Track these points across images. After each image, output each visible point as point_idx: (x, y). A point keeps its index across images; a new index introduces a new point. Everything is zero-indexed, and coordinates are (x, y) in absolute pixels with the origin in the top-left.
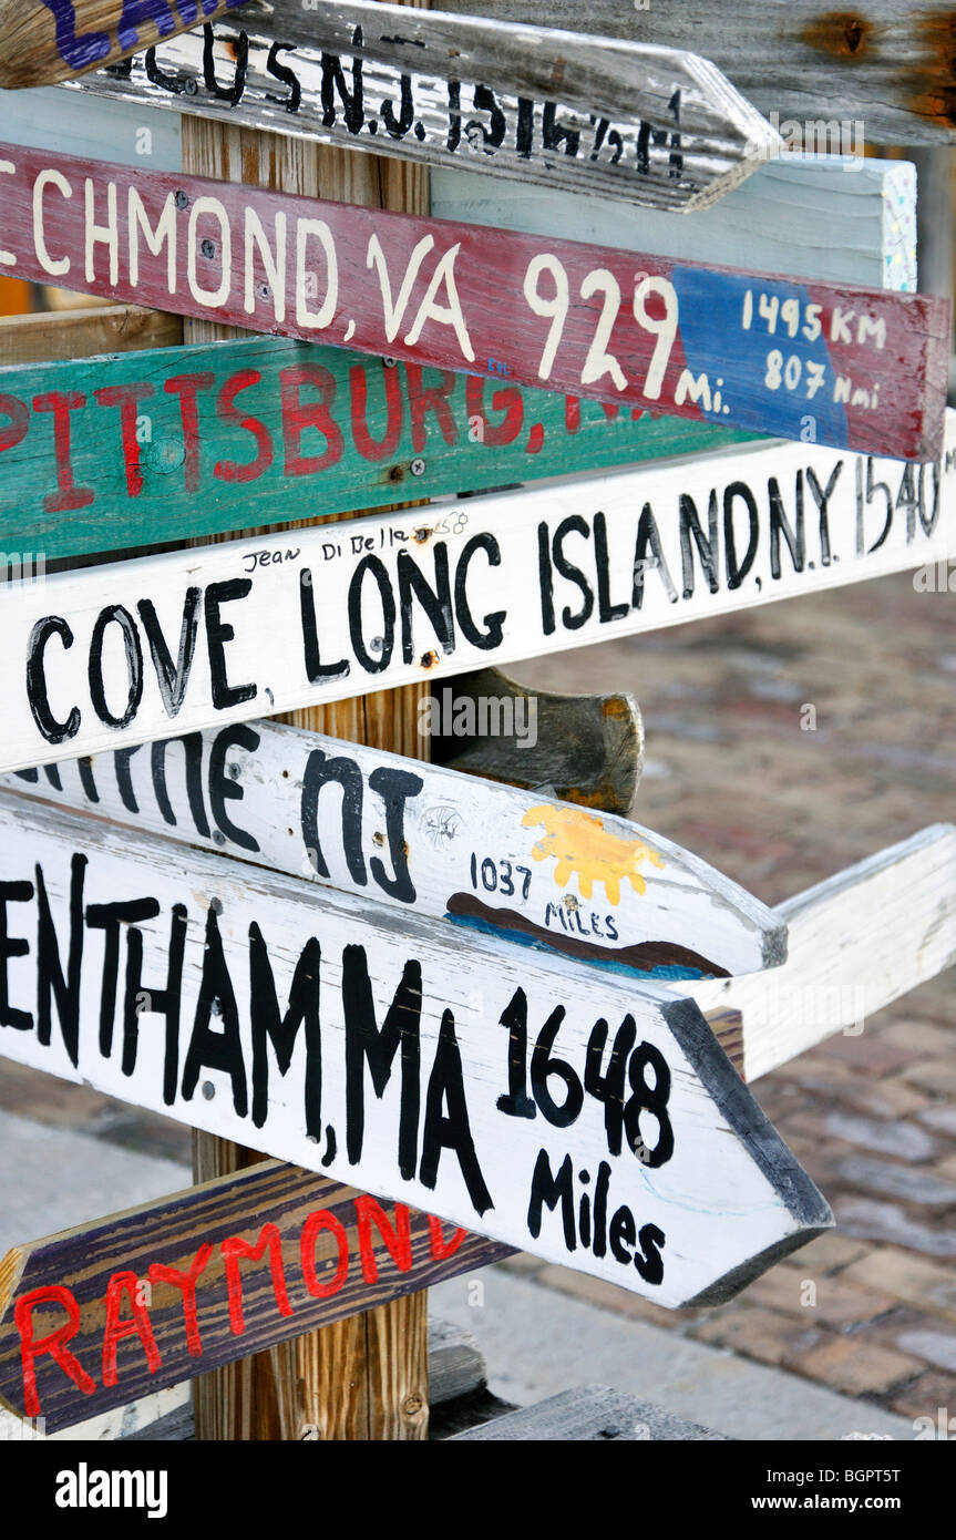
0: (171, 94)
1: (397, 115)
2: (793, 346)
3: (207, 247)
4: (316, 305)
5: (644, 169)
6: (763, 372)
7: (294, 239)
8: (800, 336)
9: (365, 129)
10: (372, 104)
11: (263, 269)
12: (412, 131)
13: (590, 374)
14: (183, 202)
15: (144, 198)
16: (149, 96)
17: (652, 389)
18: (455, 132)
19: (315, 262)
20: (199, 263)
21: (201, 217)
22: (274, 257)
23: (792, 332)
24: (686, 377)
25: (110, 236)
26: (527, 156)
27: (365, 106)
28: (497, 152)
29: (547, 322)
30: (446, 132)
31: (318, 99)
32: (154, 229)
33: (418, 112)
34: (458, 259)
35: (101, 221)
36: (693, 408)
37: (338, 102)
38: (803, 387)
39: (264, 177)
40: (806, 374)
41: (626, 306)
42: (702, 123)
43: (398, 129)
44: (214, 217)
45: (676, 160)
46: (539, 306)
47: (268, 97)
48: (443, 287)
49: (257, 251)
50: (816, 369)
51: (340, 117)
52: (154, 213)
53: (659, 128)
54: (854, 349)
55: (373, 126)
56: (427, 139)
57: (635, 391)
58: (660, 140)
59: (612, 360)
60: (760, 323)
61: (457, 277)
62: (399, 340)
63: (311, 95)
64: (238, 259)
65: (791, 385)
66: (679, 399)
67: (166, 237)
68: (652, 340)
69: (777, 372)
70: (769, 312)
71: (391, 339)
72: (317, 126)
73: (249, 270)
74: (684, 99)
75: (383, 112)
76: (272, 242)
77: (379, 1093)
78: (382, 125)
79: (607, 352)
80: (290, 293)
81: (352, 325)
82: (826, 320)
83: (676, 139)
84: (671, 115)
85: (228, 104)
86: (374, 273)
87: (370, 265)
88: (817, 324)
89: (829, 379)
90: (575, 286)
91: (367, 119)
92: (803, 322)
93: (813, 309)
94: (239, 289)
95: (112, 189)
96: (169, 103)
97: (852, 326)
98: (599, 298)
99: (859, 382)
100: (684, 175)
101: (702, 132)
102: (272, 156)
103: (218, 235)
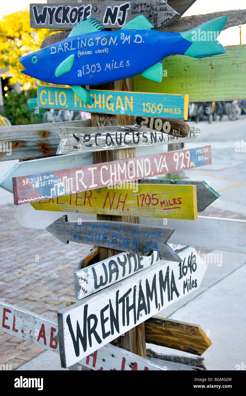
0: (128, 145)
1: (161, 139)
2: (201, 155)
3: (131, 169)
4: (147, 172)
5: (191, 137)
6: (198, 159)
7: (144, 163)
8: (201, 153)
9: (157, 142)
10: (158, 138)
11: (140, 169)
12: (163, 140)
13: (181, 167)
14: (127, 163)
15: (120, 165)
16: (124, 146)
17: (188, 166)
18: (169, 139)
19: (147, 165)
20: (130, 172)
21: (130, 165)
22: (141, 167)
23: (200, 153)
24: (191, 163)
25: (115, 174)
26: (178, 139)
27: (157, 138)
28: (174, 140)
29: (176, 162)
30: (168, 139)
31: (150, 139)
32: (122, 169)
33: (164, 137)
34: (166, 157)
35: (113, 171)
36: (192, 166)
37: (153, 139)
38: (202, 159)
39: (132, 156)
40: (202, 158)
41: (185, 156)
42: (196, 129)
43: (161, 140)
44: (132, 164)
45: (194, 135)
46: (175, 160)
47: (143, 141)
48: (164, 162)
49: (139, 167)
50: (203, 157)
51: (154, 141)
52: (122, 167)
53: (192, 131)
54: (205, 153)
55: (158, 141)
56: (165, 141)
57: (186, 167)
58: (192, 132)
59: (184, 164)
60: (197, 153)
61: (166, 160)
62: (159, 172)
63: (149, 139)
64: (136, 169)
65: (201, 160)
66: (191, 166)
67: (124, 170)
68: (188, 159)
69: (200, 158)
70: (198, 152)
71: (158, 173)
72: (150, 143)
73: (138, 170)
74: (194, 127)
75: (159, 139)
76: (141, 164)
77: (165, 292)
78: (159, 141)
79: (183, 163)
80: (144, 171)
81: (153, 173)
82: (203, 150)
83: (194, 132)
84: (193, 129)
85: (137, 144)
86: (155, 164)
87: (155, 162)
88: (202, 151)
89: (204, 157)
90: (179, 156)
91: (157, 140)
92: (201, 152)
93: (202, 150)
94: (136, 174)
95: (115, 165)
96: (128, 147)
97: (205, 150)
98: (182, 156)
99: (206, 157)
100: (195, 136)
101: (197, 130)
102: (133, 152)
103: (133, 166)
